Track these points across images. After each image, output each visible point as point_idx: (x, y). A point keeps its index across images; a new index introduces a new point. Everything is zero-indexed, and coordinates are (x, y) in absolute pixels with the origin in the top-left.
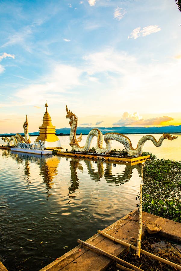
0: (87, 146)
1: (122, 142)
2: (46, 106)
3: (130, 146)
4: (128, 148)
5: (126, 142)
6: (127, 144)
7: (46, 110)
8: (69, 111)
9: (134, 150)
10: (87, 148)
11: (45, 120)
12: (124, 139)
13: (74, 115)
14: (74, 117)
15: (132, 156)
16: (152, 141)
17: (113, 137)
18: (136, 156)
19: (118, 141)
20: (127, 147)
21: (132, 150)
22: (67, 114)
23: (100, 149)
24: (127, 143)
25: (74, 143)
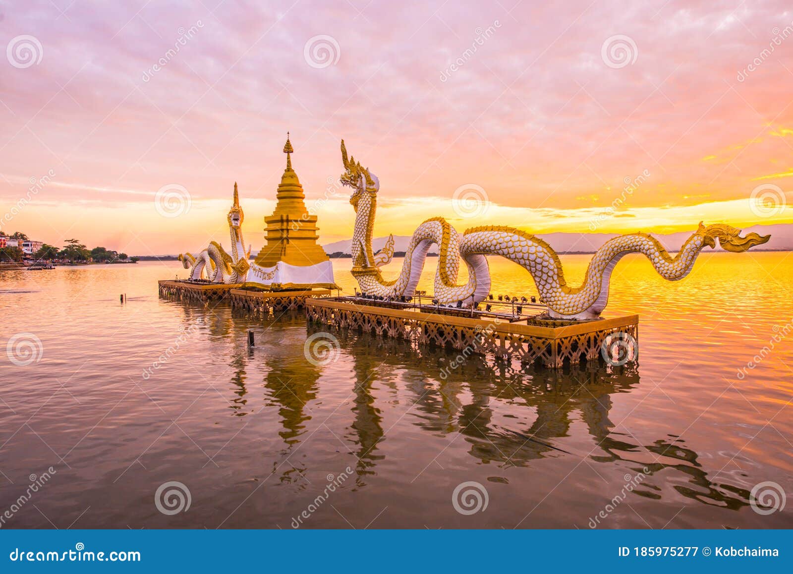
0: (406, 280)
1: (522, 261)
2: (288, 149)
3: (555, 277)
4: (548, 286)
5: (538, 260)
6: (545, 270)
7: (289, 162)
8: (349, 159)
9: (570, 291)
10: (406, 287)
11: (283, 194)
12: (533, 250)
13: (366, 172)
14: (364, 180)
15: (565, 317)
16: (648, 256)
17: (489, 244)
18: (581, 317)
19: (507, 256)
20: (543, 282)
21: (563, 294)
22: (343, 171)
23: (445, 288)
24: (545, 264)
25: (365, 267)
